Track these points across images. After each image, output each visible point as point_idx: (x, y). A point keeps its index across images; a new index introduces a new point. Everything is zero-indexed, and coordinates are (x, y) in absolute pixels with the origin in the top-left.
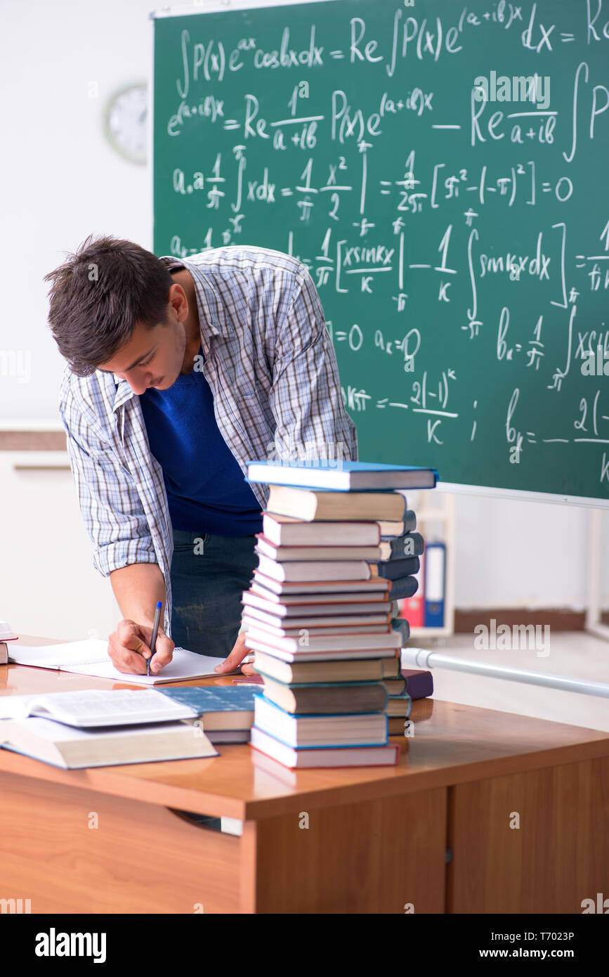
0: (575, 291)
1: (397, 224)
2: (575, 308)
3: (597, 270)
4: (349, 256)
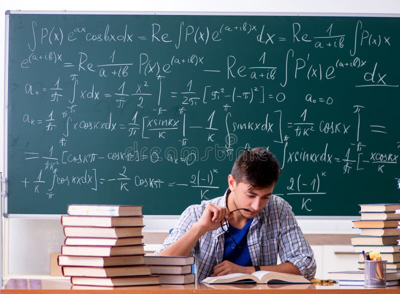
0: (287, 137)
1: (181, 110)
2: (287, 143)
3: (299, 128)
4: (150, 123)
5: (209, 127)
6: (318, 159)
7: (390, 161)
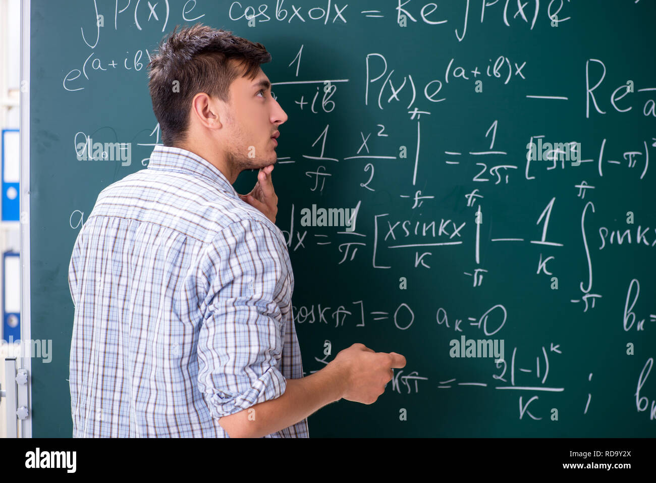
1: (471, 198)
4: (393, 230)
5: (540, 240)
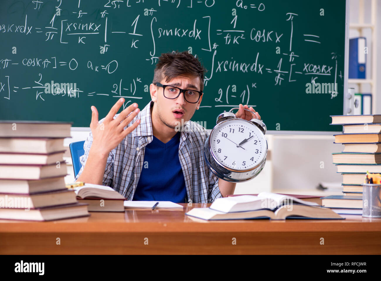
0: (216, 44)
1: (103, 14)
2: (216, 51)
3: (229, 36)
4: (69, 27)
5: (133, 33)
6: (249, 69)
7: (324, 72)
